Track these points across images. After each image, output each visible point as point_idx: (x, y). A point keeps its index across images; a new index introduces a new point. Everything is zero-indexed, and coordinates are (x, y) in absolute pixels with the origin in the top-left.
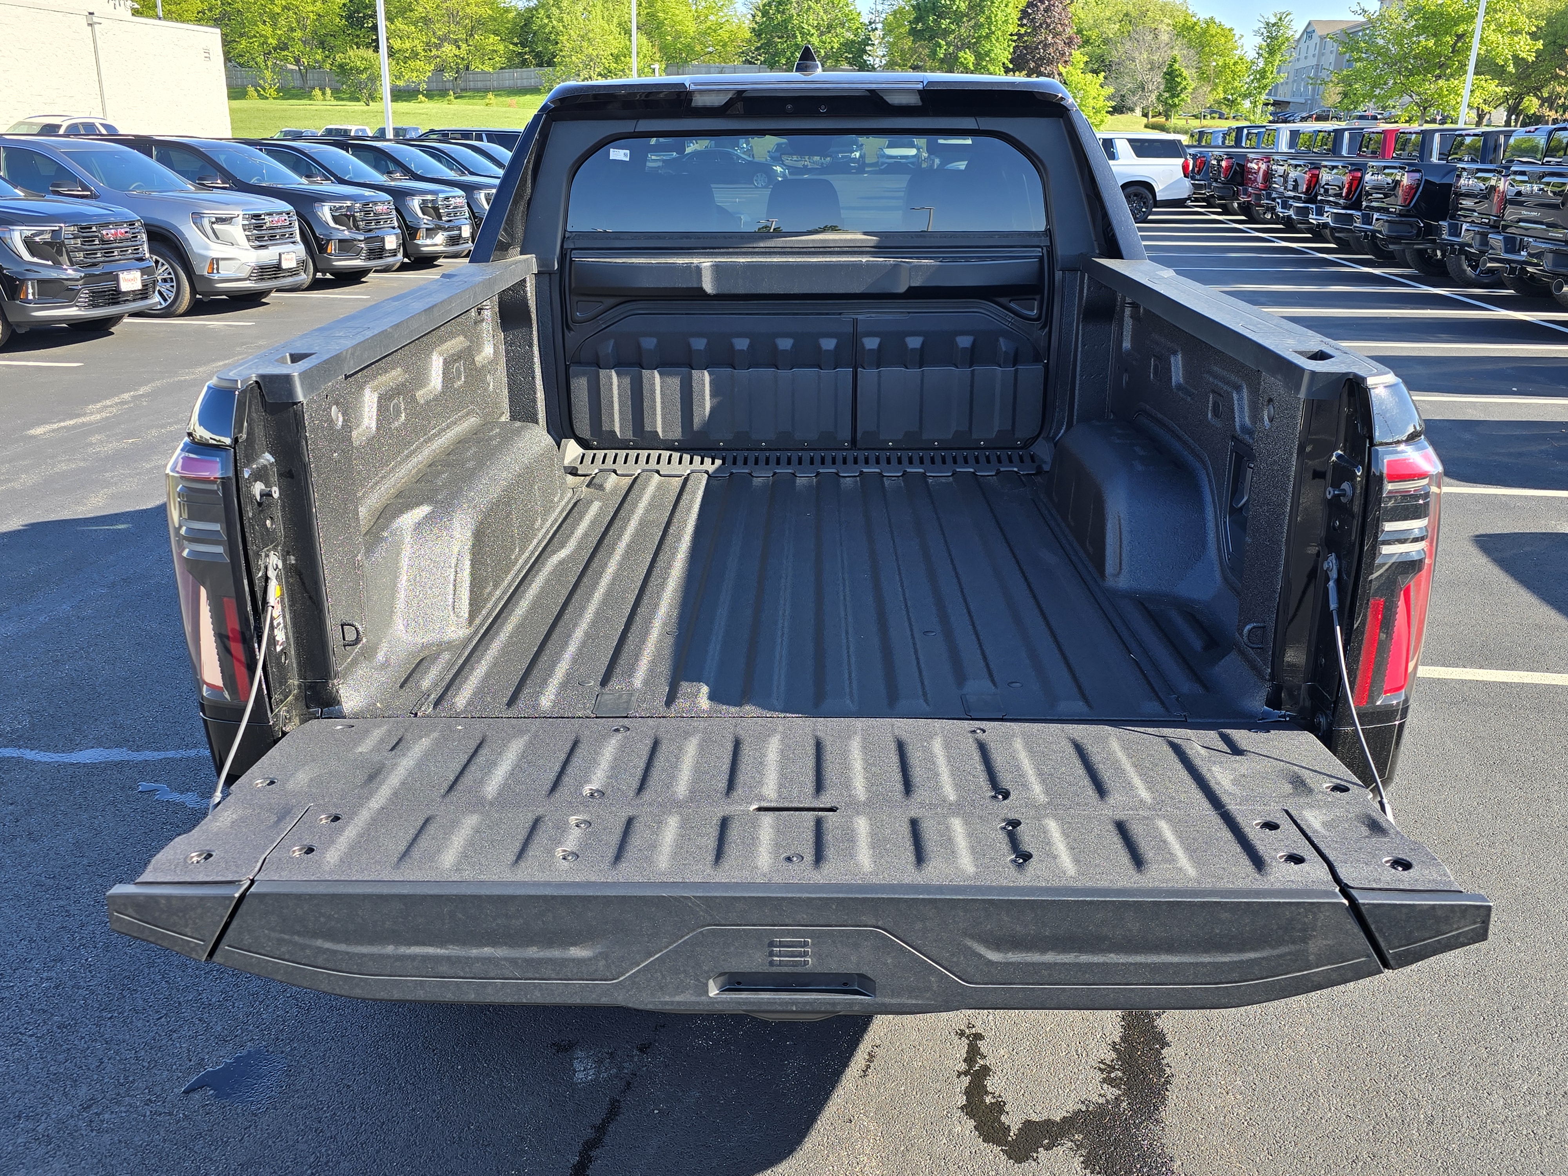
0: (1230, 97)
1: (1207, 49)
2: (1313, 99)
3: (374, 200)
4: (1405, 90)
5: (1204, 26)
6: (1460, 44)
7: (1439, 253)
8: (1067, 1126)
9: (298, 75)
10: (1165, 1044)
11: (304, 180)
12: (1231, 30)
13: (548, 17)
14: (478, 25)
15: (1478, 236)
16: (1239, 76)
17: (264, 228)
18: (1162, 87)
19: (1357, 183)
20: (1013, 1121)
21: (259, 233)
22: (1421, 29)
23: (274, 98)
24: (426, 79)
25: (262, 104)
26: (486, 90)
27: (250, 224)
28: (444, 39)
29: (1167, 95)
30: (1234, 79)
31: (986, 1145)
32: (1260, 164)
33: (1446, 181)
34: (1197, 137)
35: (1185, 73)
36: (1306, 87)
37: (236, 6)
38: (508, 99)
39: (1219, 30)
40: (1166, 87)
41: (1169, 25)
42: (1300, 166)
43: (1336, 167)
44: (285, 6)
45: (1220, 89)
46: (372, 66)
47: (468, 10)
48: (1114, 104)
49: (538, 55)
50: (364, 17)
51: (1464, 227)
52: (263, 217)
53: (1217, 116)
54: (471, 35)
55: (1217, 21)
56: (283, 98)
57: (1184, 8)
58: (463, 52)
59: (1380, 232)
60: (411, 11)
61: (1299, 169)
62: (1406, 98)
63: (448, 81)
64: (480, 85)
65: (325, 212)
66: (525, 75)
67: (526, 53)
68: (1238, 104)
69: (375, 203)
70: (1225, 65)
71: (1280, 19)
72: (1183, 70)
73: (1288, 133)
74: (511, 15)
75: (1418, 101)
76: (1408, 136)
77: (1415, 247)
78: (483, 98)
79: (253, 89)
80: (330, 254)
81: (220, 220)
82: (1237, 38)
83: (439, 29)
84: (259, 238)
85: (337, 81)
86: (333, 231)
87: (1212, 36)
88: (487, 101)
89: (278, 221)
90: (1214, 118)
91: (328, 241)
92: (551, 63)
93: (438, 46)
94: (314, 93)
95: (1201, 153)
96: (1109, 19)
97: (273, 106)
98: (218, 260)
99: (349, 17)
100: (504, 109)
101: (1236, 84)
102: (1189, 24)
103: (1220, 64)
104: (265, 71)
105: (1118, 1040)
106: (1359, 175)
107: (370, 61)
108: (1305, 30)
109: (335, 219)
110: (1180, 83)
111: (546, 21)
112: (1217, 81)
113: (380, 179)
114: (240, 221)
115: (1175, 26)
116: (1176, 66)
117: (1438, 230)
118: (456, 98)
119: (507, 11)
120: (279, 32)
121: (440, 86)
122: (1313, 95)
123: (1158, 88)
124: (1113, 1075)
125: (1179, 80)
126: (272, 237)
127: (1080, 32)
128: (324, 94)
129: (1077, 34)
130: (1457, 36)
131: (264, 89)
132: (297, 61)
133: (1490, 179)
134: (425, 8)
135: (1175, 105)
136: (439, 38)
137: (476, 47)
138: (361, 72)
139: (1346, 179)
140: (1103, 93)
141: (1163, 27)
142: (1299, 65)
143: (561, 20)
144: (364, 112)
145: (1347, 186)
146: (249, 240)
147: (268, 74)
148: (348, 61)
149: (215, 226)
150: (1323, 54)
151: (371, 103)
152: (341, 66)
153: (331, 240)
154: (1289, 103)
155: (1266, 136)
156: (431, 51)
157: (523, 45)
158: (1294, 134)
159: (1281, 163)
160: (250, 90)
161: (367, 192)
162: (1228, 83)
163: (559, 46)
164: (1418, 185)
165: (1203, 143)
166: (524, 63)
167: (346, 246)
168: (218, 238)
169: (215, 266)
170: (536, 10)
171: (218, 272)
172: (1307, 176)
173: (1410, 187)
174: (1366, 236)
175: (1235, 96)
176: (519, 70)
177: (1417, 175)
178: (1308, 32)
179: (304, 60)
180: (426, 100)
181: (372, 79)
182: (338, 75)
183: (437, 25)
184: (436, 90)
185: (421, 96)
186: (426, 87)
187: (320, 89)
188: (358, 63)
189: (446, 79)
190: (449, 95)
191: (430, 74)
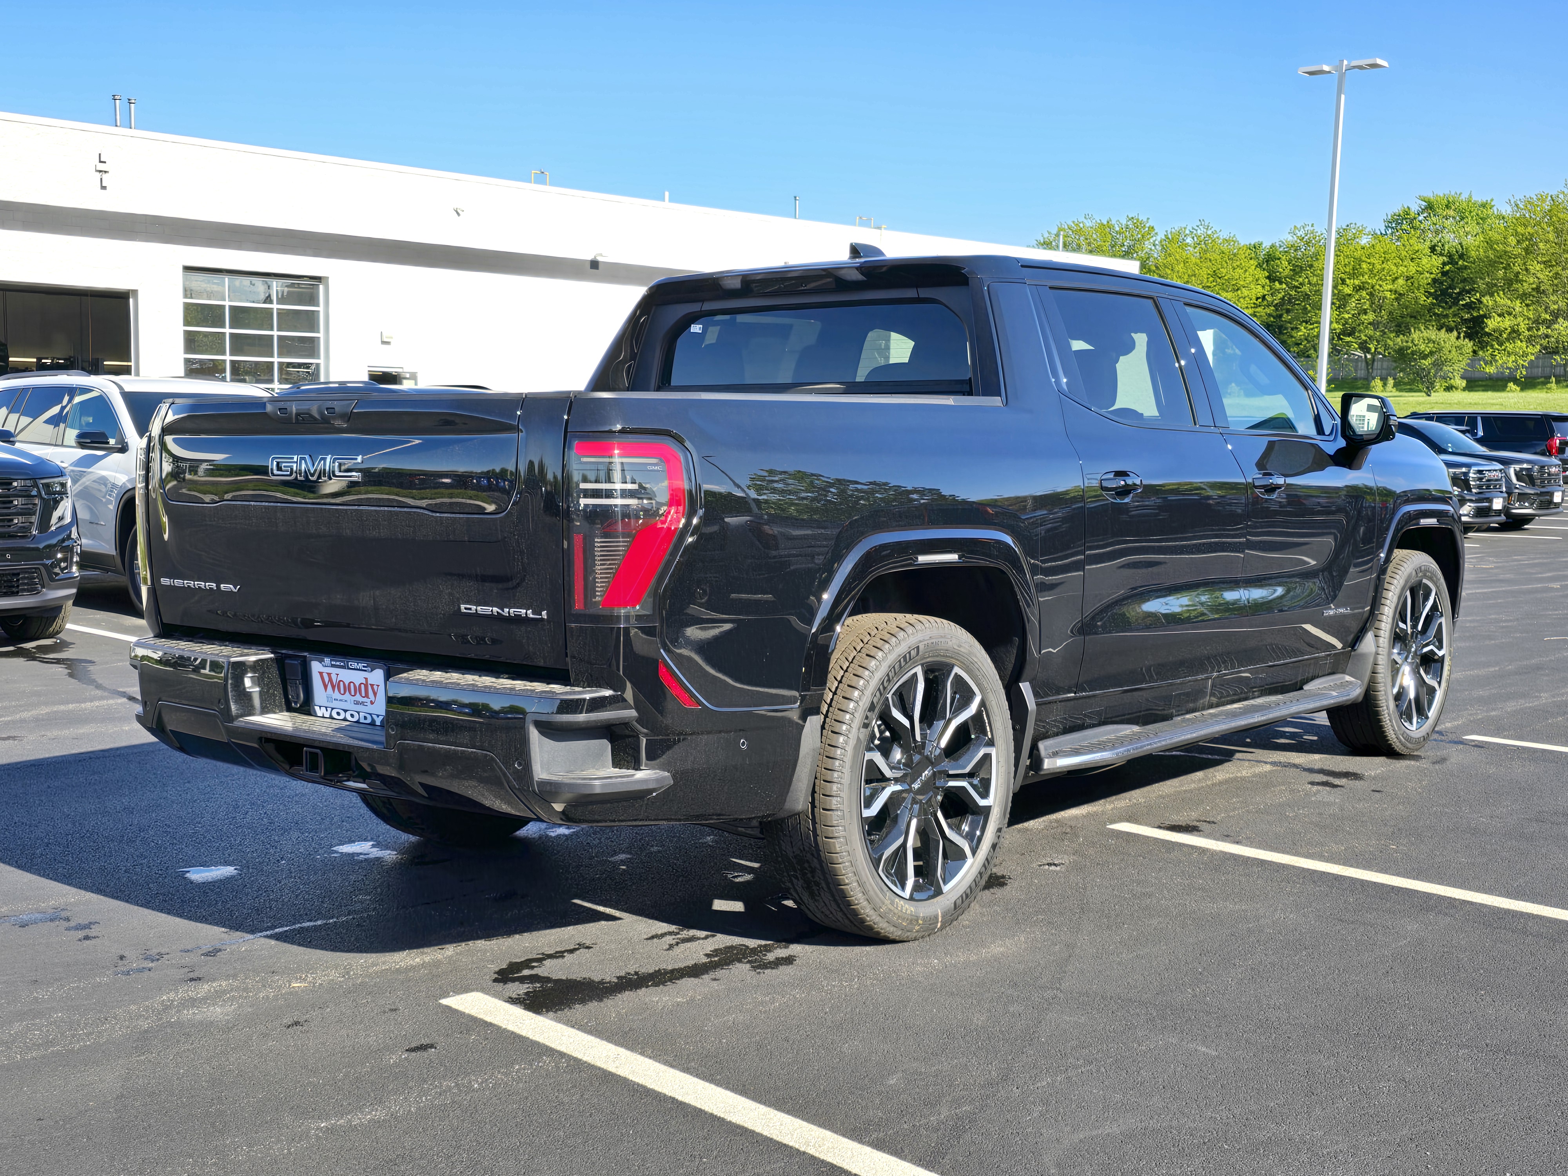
9: (1364, 364)
24: (1526, 364)
46: (1440, 350)
63: (1559, 365)
85: (1399, 370)
93: (1549, 324)
94: (1373, 384)
99: (1439, 294)
120: (1347, 316)
128: (1385, 385)
136: (1552, 314)
138: (1425, 357)
148: (1410, 344)
151: (1433, 394)
152: (1402, 351)
156: (1538, 329)
179: (1371, 346)
180: (1518, 389)
181: (1438, 365)
182: (1395, 361)
183: (1552, 297)
184: (1541, 377)
185: (1511, 384)
186: (1524, 373)
187: (1381, 380)
188: (1422, 347)
189: (1554, 363)
190: (1549, 383)
191: (1533, 358)
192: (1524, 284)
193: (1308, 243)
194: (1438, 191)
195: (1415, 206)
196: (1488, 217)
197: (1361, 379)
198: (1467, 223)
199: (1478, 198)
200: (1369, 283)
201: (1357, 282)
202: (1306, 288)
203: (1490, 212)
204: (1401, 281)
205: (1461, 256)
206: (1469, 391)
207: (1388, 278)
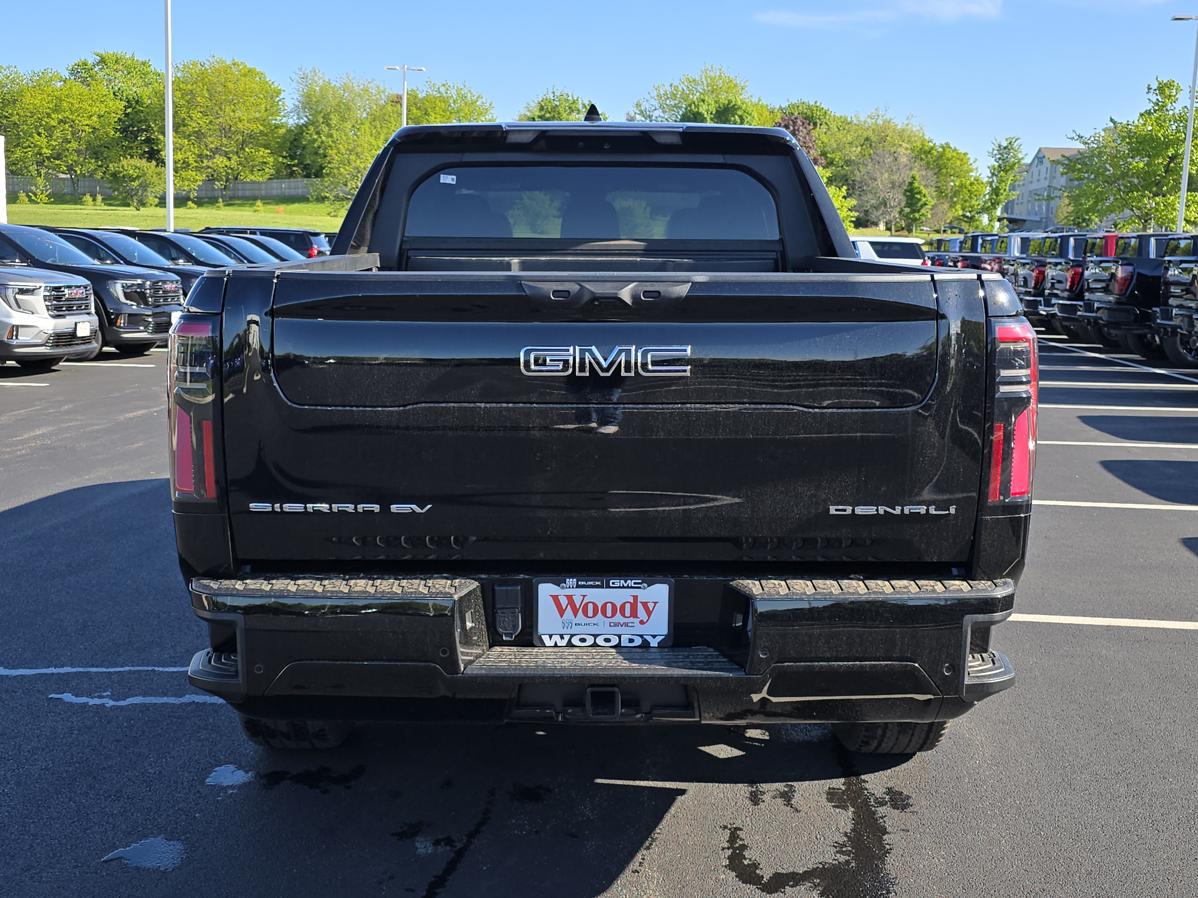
0: (968, 214)
1: (944, 171)
2: (1047, 218)
3: (164, 279)
4: (1125, 204)
5: (941, 150)
6: (1172, 165)
7: (1157, 339)
8: (807, 876)
9: (70, 183)
10: (885, 832)
11: (96, 262)
12: (965, 154)
13: (318, 133)
14: (250, 139)
15: (1186, 319)
16: (976, 196)
17: (63, 299)
18: (903, 204)
19: (1078, 279)
20: (766, 873)
21: (59, 303)
22: (1135, 152)
23: (45, 203)
24: (197, 188)
25: (32, 207)
26: (255, 199)
27: (51, 295)
28: (216, 151)
29: (907, 210)
30: (971, 198)
31: (744, 885)
32: (993, 264)
33: (1156, 273)
34: (936, 245)
35: (924, 191)
36: (1040, 206)
37: (12, 119)
38: (276, 207)
39: (954, 154)
40: (907, 203)
41: (907, 149)
42: (1028, 264)
43: (1060, 263)
44: (61, 120)
45: (958, 207)
46: (145, 174)
47: (240, 125)
48: (856, 214)
49: (306, 167)
50: (138, 131)
51: (1174, 312)
52: (62, 289)
53: (957, 231)
54: (243, 149)
55: (952, 146)
56: (52, 203)
57: (921, 135)
58: (233, 163)
59: (1101, 318)
60: (184, 126)
61: (1028, 266)
62: (1127, 212)
63: (218, 190)
64: (248, 193)
65: (118, 289)
66: (293, 185)
67: (294, 165)
68: (977, 220)
69: (164, 282)
70: (962, 186)
71: (1010, 143)
72: (922, 187)
73: (1019, 239)
74: (282, 131)
75: (1140, 214)
76: (1127, 240)
77: (1135, 332)
78: (252, 205)
79: (24, 194)
80: (120, 327)
81: (22, 292)
82: (971, 161)
83: (212, 143)
84: (58, 308)
85: (110, 188)
86: (124, 307)
87: (949, 160)
88: (255, 208)
89: (76, 294)
90: (954, 233)
91: (118, 316)
92: (319, 174)
93: (210, 158)
94: (84, 199)
95: (938, 256)
96: (851, 143)
97: (45, 210)
98: (18, 327)
99: (124, 130)
100: (272, 215)
101: (973, 202)
102: (926, 148)
103: (957, 184)
104: (38, 178)
105: (849, 831)
106: (1080, 270)
107: (143, 170)
108: (1036, 156)
109: (127, 296)
110: (920, 200)
111: (315, 137)
112: (955, 199)
113: (167, 263)
114: (42, 293)
115: (913, 150)
116: (916, 185)
117: (1151, 317)
118: (225, 206)
119: (277, 127)
120: (54, 143)
121: (209, 194)
122: (1047, 214)
123: (899, 204)
124: (844, 849)
125: (918, 196)
126: (70, 308)
127: (824, 154)
128: (94, 200)
129: (821, 155)
130: (1170, 158)
131: (35, 195)
132: (70, 169)
133: (1192, 269)
134: (199, 124)
135: (915, 220)
136: (211, 151)
137: (246, 159)
138: (134, 180)
139: (1069, 275)
140: (846, 204)
141: (901, 151)
142: (1032, 187)
143: (331, 136)
144: (134, 216)
145: (1070, 280)
146: (48, 310)
147: (40, 181)
148: (121, 169)
149: (18, 296)
150: (1054, 178)
151: (142, 209)
152: (114, 175)
153: (121, 314)
154: (1025, 221)
155: (999, 244)
156: (202, 162)
157: (292, 158)
158: (1025, 242)
159: (1012, 263)
160: (22, 195)
161: (156, 272)
162: (966, 201)
163: (328, 158)
164: (1132, 277)
165: (942, 249)
166: (292, 174)
167: (135, 320)
168: (19, 307)
169: (15, 333)
170: (306, 127)
171: (17, 338)
172: (1034, 274)
173: (1125, 279)
174: (1089, 323)
175: (973, 213)
176: (287, 180)
177: (1130, 269)
178: (1039, 158)
179: (77, 169)
180: (196, 206)
181: (144, 187)
182: (110, 183)
183: (209, 139)
184: (206, 198)
185: (190, 203)
186: (196, 195)
187: (91, 196)
188: (131, 172)
189: (216, 188)
190: (218, 202)
191: (201, 183)
192: (189, 127)
193: (12, 82)
194: (109, 50)
195: (91, 60)
196: (148, 73)
197: (68, 194)
198: (133, 76)
199: (140, 57)
200: (69, 119)
201: (60, 117)
202: (15, 118)
203: (149, 69)
204: (95, 118)
205: (137, 102)
206: (161, 207)
207: (85, 115)
